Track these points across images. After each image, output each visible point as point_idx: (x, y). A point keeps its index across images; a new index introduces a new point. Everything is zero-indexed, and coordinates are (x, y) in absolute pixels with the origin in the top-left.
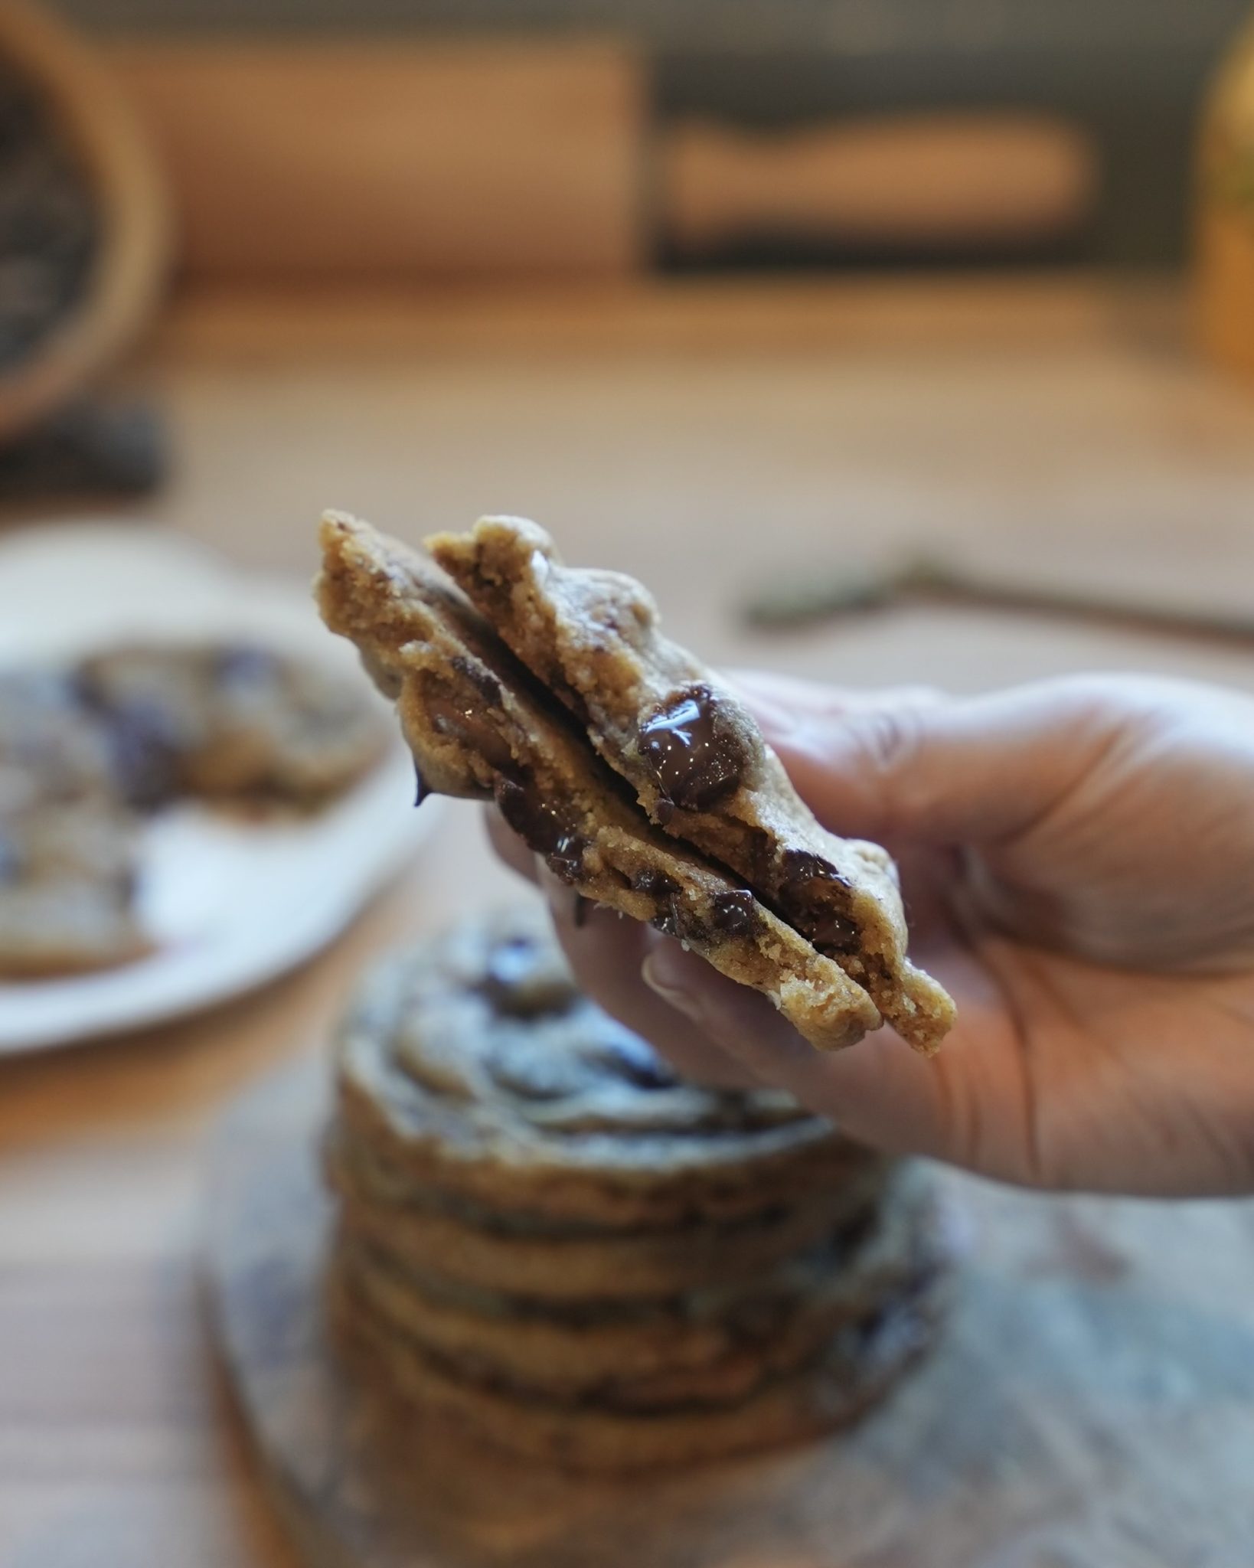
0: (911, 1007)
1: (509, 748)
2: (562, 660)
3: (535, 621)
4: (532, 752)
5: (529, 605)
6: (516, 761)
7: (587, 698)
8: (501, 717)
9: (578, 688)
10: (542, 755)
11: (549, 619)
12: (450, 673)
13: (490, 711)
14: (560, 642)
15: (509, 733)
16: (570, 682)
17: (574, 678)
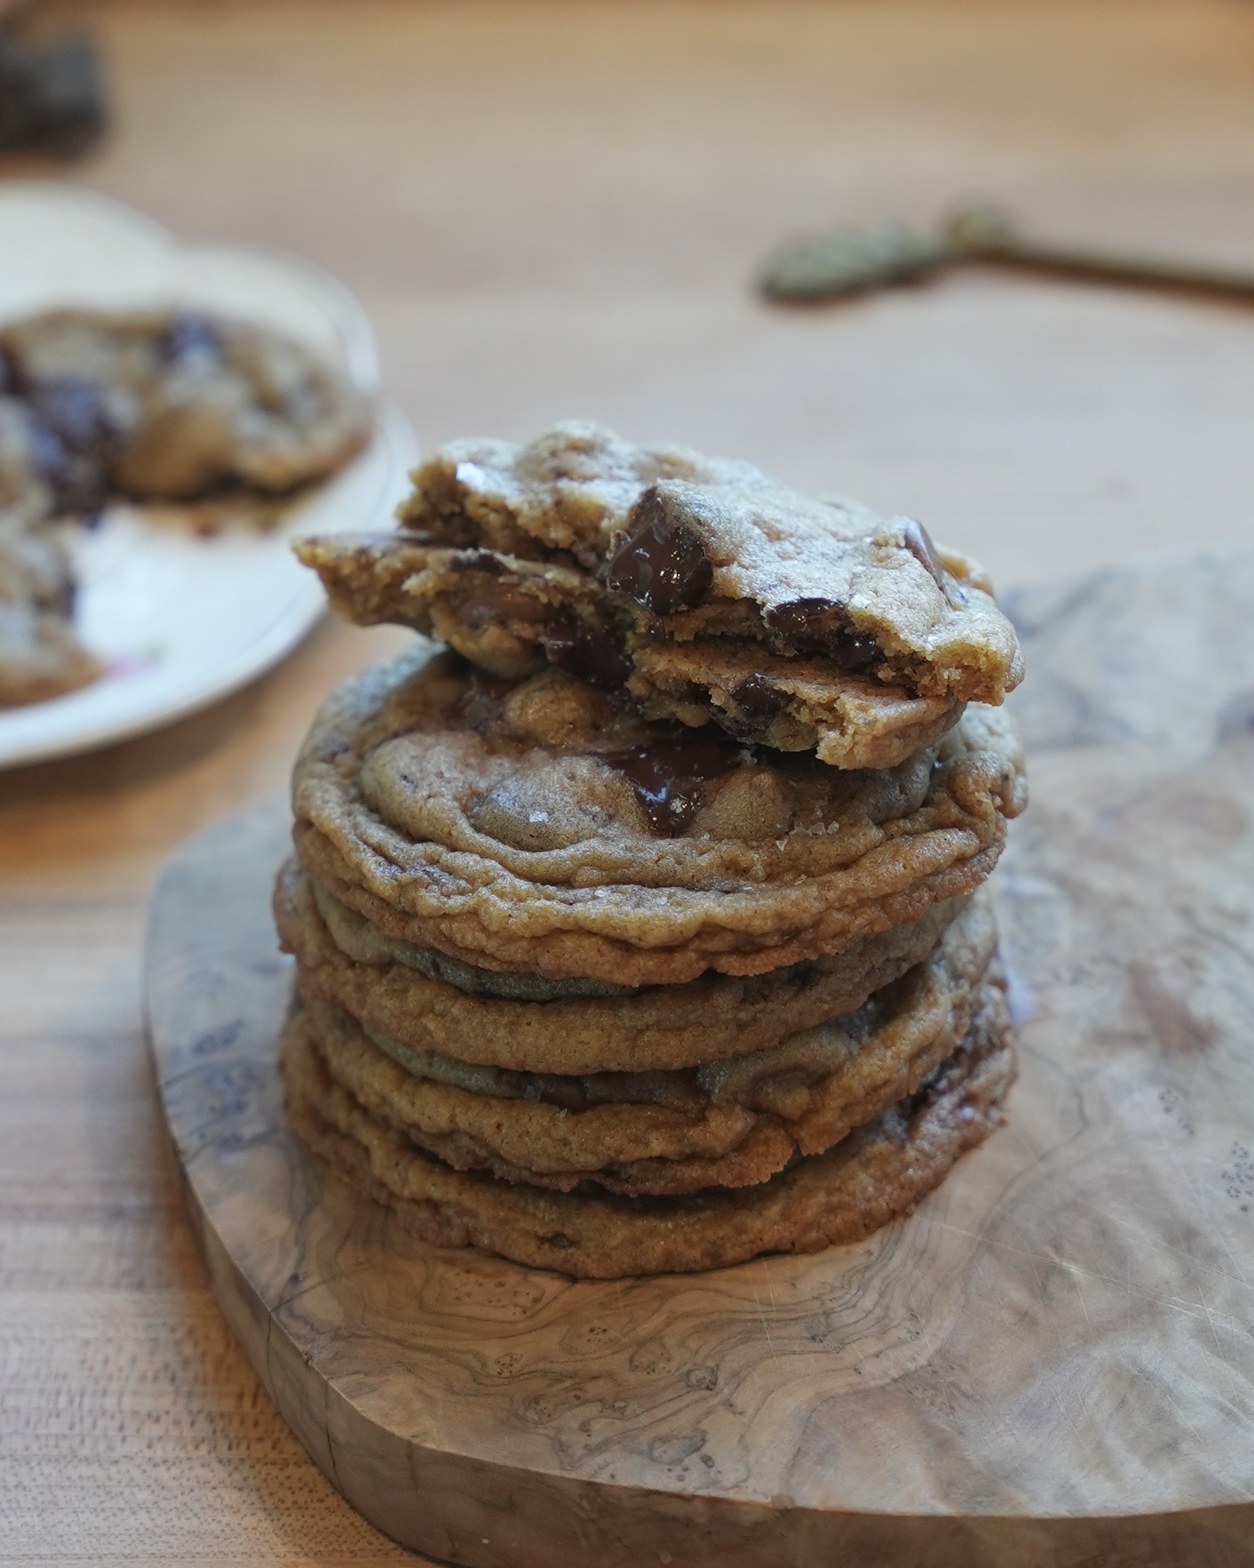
0: (956, 674)
1: (537, 598)
2: (533, 533)
3: (493, 518)
4: (558, 588)
5: (483, 511)
6: (549, 604)
7: (574, 549)
8: (515, 579)
9: (561, 546)
10: (569, 586)
11: (502, 509)
12: (455, 577)
13: (501, 580)
14: (521, 521)
15: (529, 586)
16: (551, 546)
17: (552, 541)
